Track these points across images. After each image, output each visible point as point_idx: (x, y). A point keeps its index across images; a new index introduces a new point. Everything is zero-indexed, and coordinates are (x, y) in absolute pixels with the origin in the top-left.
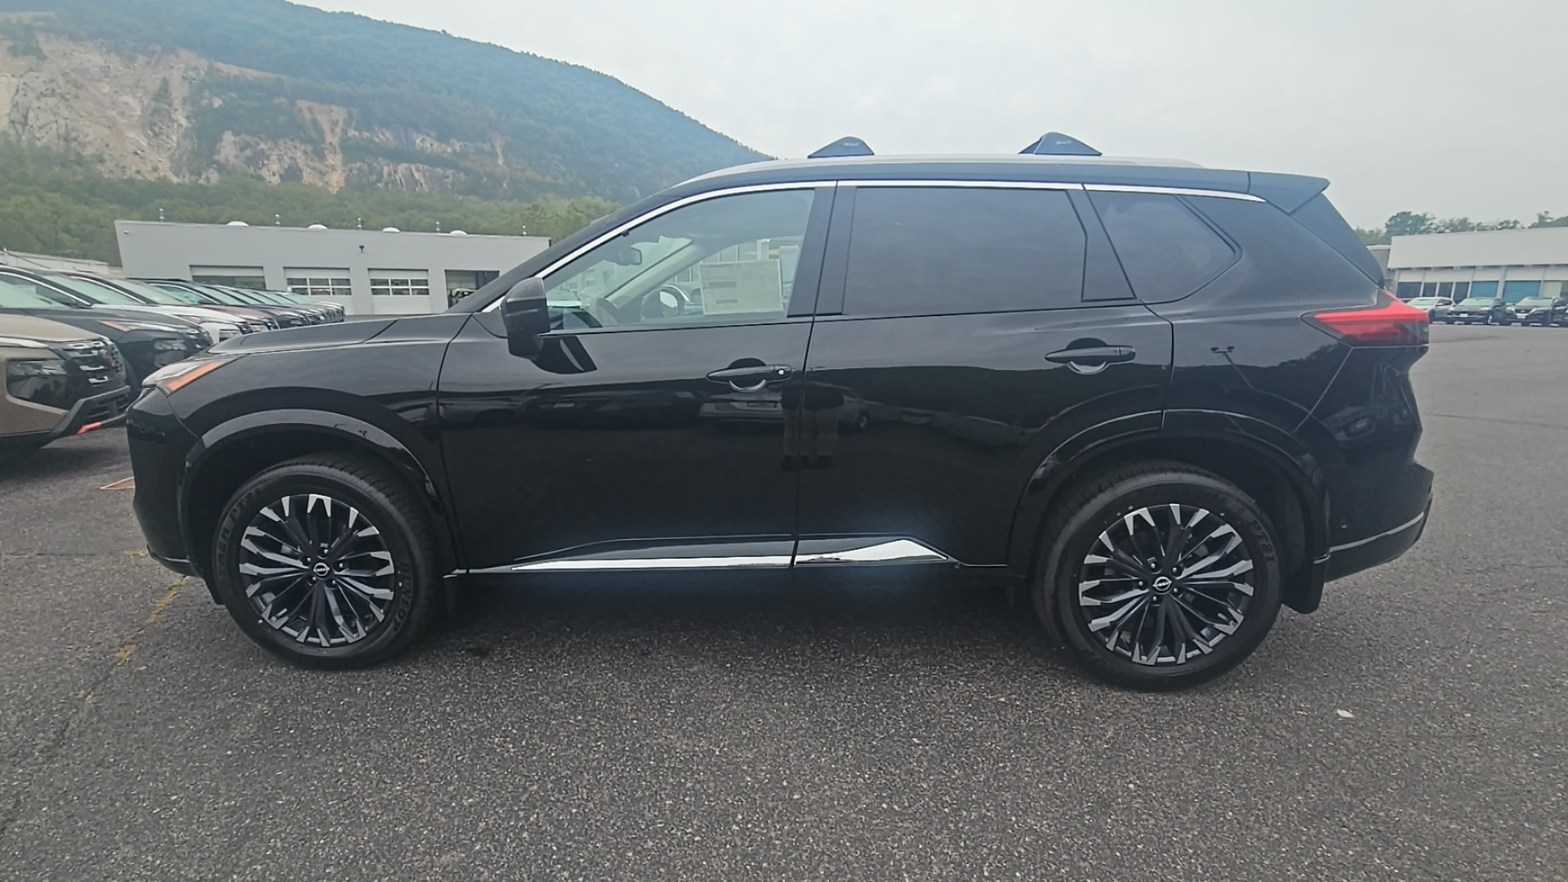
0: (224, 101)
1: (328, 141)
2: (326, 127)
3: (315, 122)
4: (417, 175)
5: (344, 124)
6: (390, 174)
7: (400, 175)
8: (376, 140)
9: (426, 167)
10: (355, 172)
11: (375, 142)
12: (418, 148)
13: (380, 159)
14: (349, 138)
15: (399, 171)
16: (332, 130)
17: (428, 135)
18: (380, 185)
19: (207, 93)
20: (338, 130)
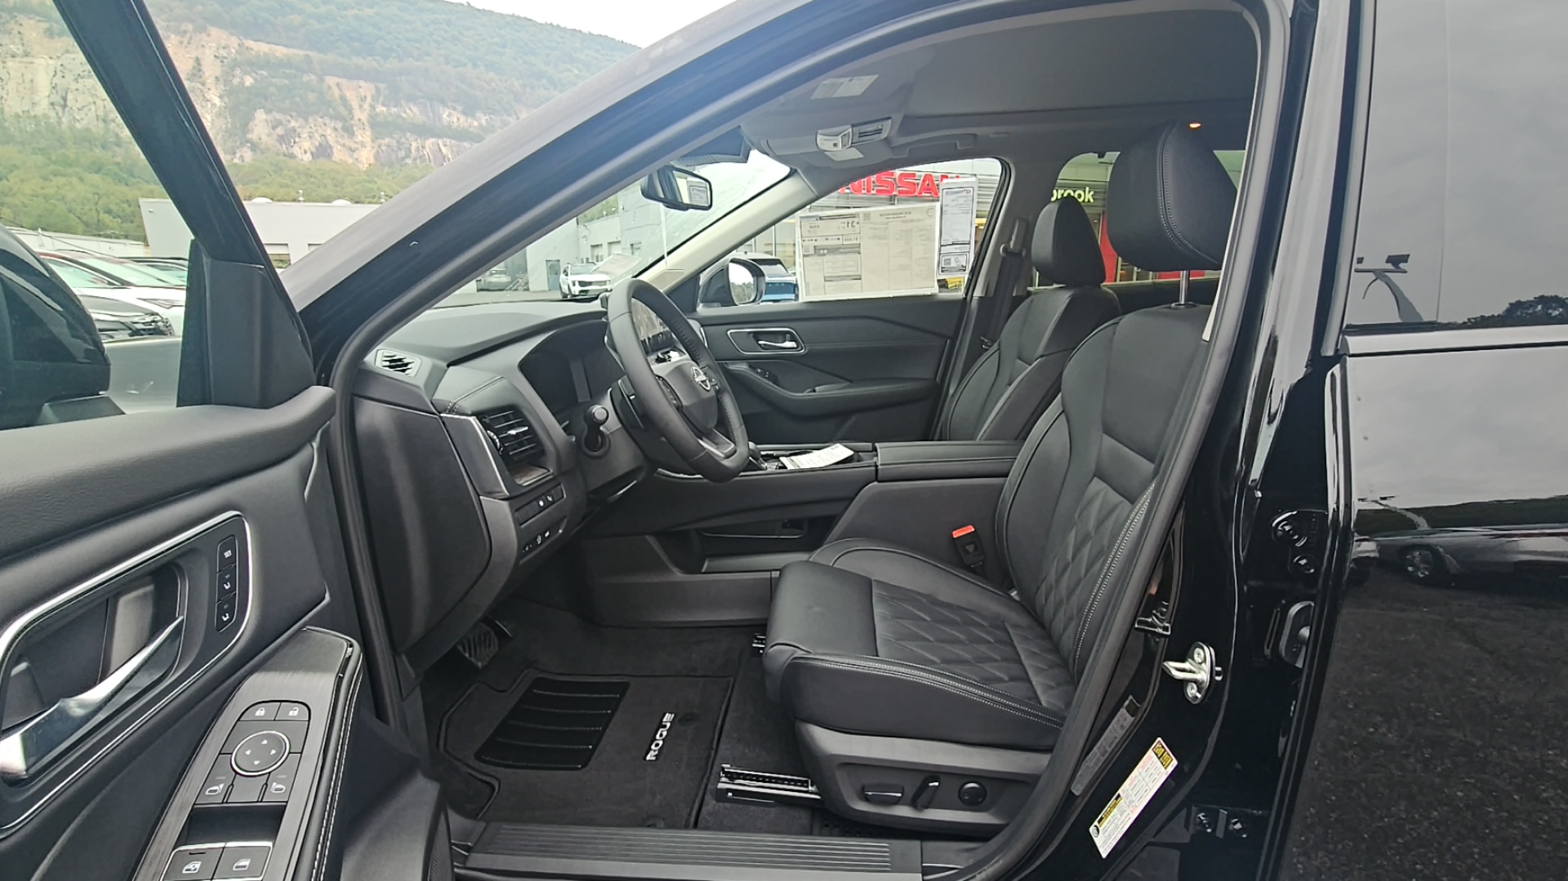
0: (255, 79)
1: (356, 118)
2: (355, 104)
3: (343, 99)
4: (444, 150)
5: (373, 99)
6: (418, 149)
7: (428, 150)
8: (404, 115)
9: (453, 142)
10: (384, 148)
11: (404, 119)
12: (445, 123)
13: (408, 134)
14: (377, 115)
15: (427, 146)
16: (361, 106)
17: (454, 109)
18: (409, 161)
19: (238, 71)
20: (366, 106)
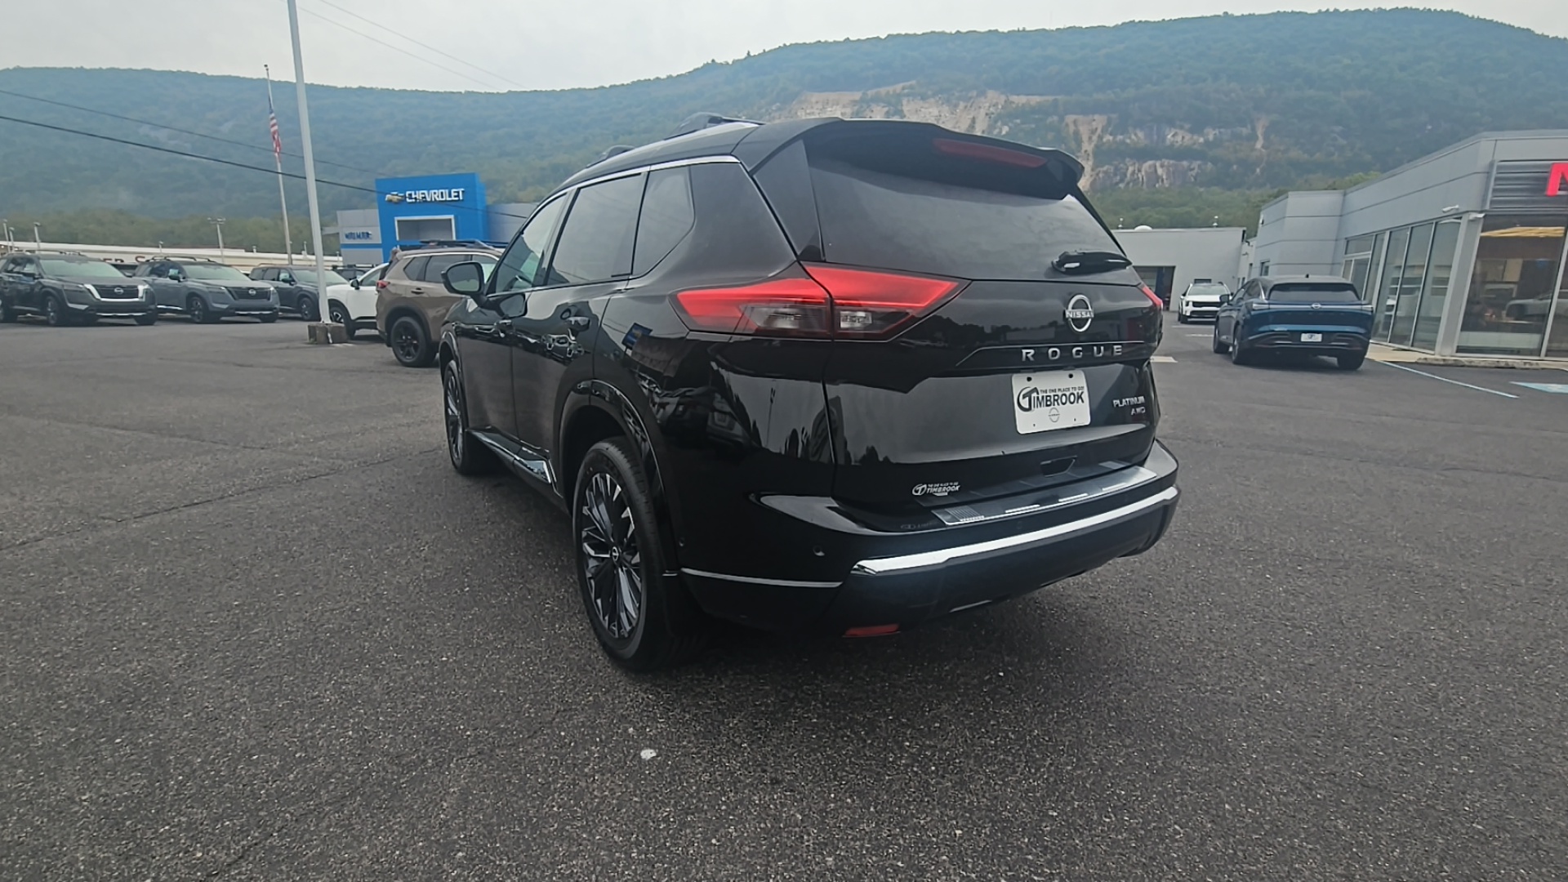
0: (1010, 128)
1: (1084, 149)
2: (1085, 138)
3: (1077, 133)
4: (1160, 171)
5: (1102, 131)
6: (1133, 173)
7: (1143, 173)
8: (1128, 141)
9: (1172, 162)
10: (1101, 175)
11: (1127, 144)
12: (1168, 143)
13: (1127, 159)
14: (1104, 144)
15: (1143, 170)
16: (1090, 138)
17: (1181, 128)
18: (1122, 185)
19: (999, 124)
20: (1095, 138)
